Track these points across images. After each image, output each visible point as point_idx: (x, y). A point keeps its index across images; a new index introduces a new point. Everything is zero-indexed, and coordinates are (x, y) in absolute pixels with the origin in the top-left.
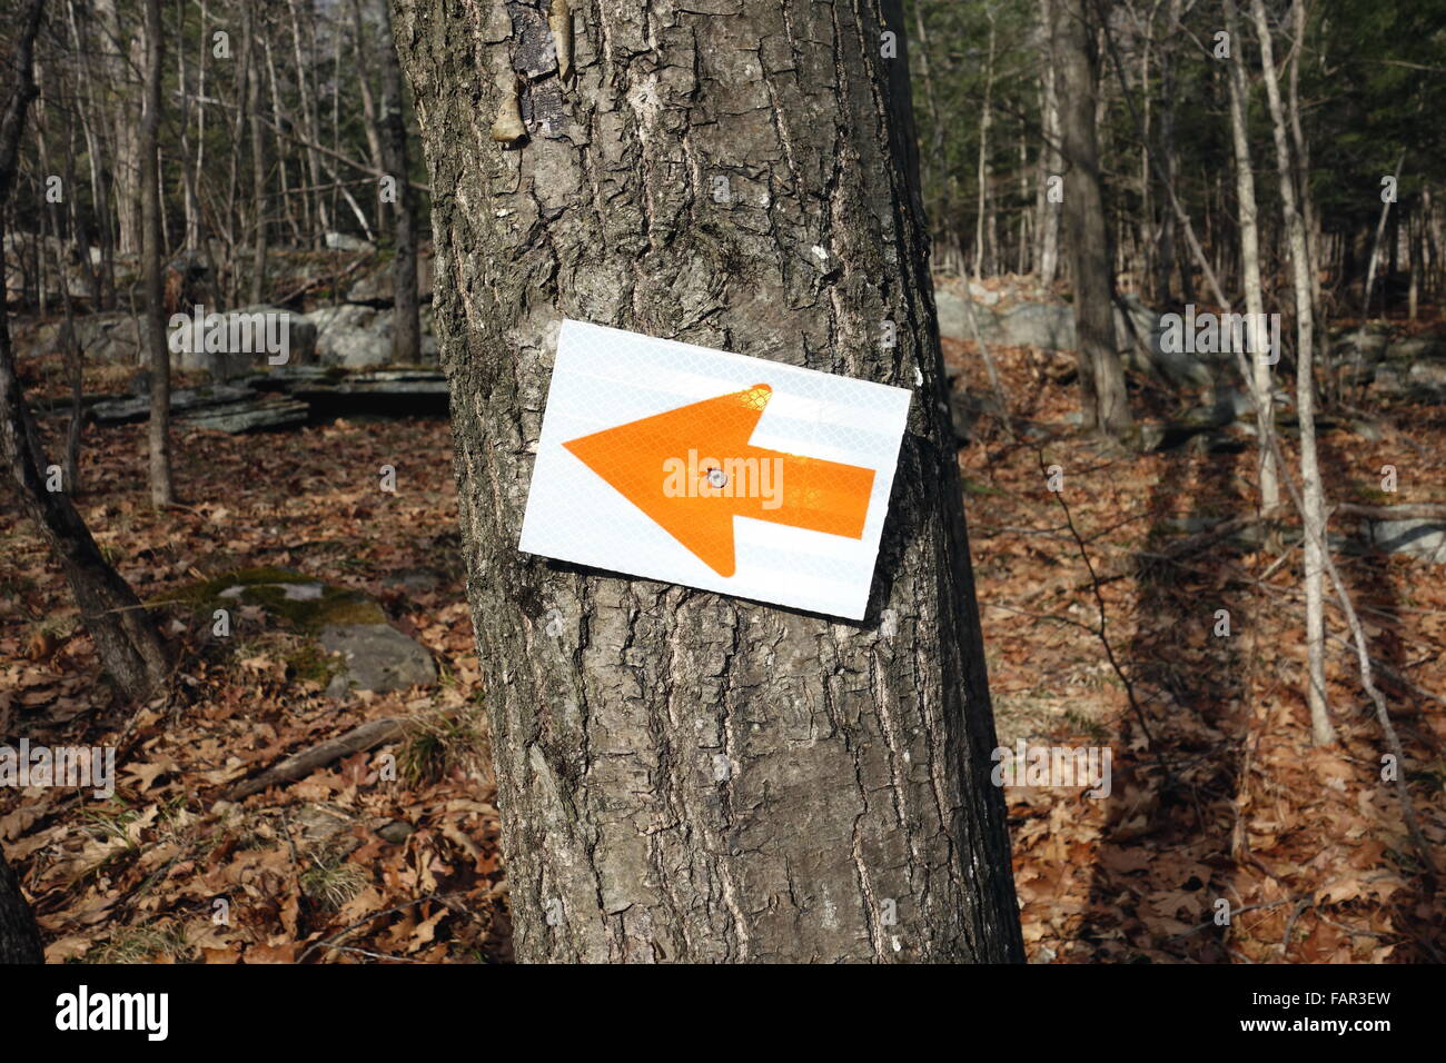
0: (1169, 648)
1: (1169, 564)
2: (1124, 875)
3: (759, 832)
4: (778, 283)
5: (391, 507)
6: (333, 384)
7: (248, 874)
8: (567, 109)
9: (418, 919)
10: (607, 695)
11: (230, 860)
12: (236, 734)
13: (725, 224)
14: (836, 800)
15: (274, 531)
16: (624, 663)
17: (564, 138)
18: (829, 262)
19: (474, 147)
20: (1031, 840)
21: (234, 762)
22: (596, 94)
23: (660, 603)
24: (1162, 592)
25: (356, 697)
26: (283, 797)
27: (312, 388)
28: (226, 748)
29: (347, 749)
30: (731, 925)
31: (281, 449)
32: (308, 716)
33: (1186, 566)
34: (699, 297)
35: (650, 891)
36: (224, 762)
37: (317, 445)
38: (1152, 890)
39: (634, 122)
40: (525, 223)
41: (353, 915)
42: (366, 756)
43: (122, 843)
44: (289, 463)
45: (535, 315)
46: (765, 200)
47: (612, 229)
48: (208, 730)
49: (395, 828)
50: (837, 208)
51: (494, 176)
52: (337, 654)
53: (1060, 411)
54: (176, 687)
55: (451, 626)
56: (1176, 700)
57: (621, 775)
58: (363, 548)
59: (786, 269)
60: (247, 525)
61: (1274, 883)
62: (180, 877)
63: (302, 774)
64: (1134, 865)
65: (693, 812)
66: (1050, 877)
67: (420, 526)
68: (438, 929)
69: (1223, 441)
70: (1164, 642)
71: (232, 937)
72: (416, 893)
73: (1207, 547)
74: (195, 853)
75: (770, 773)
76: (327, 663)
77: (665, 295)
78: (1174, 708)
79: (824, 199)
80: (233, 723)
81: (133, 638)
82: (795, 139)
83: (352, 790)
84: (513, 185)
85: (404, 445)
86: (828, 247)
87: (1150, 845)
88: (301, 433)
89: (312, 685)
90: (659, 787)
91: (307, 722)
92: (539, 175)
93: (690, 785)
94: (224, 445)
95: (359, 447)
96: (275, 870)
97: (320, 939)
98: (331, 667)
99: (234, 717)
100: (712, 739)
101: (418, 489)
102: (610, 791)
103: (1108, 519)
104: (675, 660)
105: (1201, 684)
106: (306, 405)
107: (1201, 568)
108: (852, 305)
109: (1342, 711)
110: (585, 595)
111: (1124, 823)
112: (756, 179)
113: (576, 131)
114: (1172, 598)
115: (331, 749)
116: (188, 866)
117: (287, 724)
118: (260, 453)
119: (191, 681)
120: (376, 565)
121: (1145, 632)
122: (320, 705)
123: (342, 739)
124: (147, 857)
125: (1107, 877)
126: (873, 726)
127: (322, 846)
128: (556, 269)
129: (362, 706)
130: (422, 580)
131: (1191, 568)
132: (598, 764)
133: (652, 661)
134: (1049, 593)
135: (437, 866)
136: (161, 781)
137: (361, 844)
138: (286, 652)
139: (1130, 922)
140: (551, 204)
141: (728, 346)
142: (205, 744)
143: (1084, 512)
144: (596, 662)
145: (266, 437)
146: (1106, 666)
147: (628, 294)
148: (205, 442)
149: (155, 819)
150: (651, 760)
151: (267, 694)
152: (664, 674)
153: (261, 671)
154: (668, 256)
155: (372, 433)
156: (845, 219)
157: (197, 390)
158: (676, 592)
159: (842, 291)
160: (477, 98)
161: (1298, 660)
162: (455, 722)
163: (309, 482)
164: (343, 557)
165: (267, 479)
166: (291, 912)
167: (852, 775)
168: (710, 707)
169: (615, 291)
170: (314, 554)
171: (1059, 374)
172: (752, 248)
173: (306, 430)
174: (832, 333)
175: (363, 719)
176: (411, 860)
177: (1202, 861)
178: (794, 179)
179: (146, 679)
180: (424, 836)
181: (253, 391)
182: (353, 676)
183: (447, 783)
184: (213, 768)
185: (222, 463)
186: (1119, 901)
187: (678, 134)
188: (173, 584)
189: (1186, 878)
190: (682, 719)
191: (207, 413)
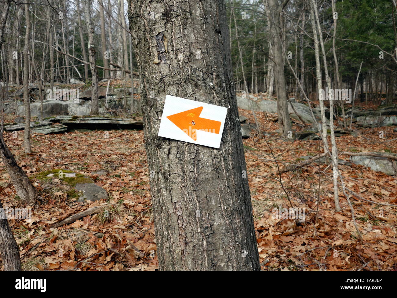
0: (300, 189)
1: (300, 167)
2: (287, 243)
3: (201, 187)
4: (204, 89)
5: (92, 154)
6: (74, 121)
7: (60, 246)
8: (167, 58)
9: (106, 255)
10: (173, 163)
11: (55, 242)
12: (54, 212)
13: (195, 79)
14: (215, 181)
15: (60, 160)
16: (176, 157)
17: (166, 63)
18: (213, 86)
19: (149, 64)
20: (264, 235)
21: (54, 219)
22: (172, 56)
23: (183, 146)
24: (298, 175)
25: (86, 202)
26: (68, 227)
27: (68, 122)
28: (51, 215)
29: (85, 215)
30: (196, 204)
31: (60, 139)
32: (73, 207)
33: (305, 168)
34: (190, 91)
35: (181, 198)
36: (51, 219)
37: (70, 137)
38: (294, 246)
39: (179, 61)
40: (159, 78)
41: (89, 255)
42: (90, 217)
43: (25, 239)
44: (62, 142)
45: (161, 94)
46: (202, 74)
47: (175, 79)
48: (46, 211)
49: (99, 234)
50: (214, 76)
51: (153, 70)
52: (80, 191)
53: (274, 129)
54: (37, 200)
55: (111, 184)
56: (302, 201)
57: (176, 177)
58: (85, 164)
59: (206, 87)
60: (52, 159)
61: (323, 243)
62: (42, 246)
63: (73, 221)
64: (290, 240)
65: (189, 184)
66: (268, 243)
67: (100, 159)
68: (112, 258)
69: (316, 137)
70: (299, 187)
71: (57, 261)
72: (106, 249)
73: (310, 163)
74: (46, 241)
75: (203, 176)
76: (78, 193)
77: (184, 91)
78: (301, 203)
79: (212, 74)
80: (53, 209)
81: (25, 186)
82: (207, 64)
83: (87, 225)
84: (157, 71)
85: (94, 138)
86: (213, 83)
87: (294, 235)
88: (65, 134)
89: (74, 199)
90: (183, 179)
91: (73, 209)
92: (162, 70)
93: (188, 179)
94: (43, 137)
95: (82, 138)
96: (68, 244)
97: (81, 260)
98: (79, 194)
99: (53, 207)
100: (192, 170)
101: (99, 149)
102: (174, 180)
103: (285, 157)
104: (186, 156)
105: (308, 198)
106: (66, 126)
107: (309, 169)
108: (217, 93)
109: (343, 204)
110: (169, 145)
111: (287, 230)
112: (200, 71)
113: (168, 62)
114: (301, 176)
115: (81, 215)
116: (44, 244)
117: (68, 209)
118: (53, 140)
119: (41, 198)
120: (89, 169)
121: (294, 185)
122: (76, 204)
123: (84, 212)
124: (32, 242)
125: (283, 243)
126: (221, 168)
127: (80, 239)
128: (165, 86)
129: (88, 204)
130: (102, 173)
131: (306, 168)
132: (172, 175)
133: (182, 156)
134: (270, 175)
135: (111, 242)
136: (34, 223)
137: (90, 238)
138: (67, 191)
139: (288, 253)
140: (164, 75)
141: (195, 100)
142: (46, 214)
143: (279, 155)
144: (171, 157)
145: (55, 135)
146: (284, 193)
147: (178, 91)
148: (38, 136)
149: (34, 233)
150: (182, 174)
151: (62, 202)
152: (184, 158)
153: (60, 195)
154: (185, 84)
155: (85, 134)
156: (216, 78)
157: (35, 122)
158: (186, 143)
159: (215, 91)
160: (150, 56)
161: (333, 191)
162: (114, 207)
163: (68, 147)
164: (80, 167)
165: (56, 146)
166: (73, 254)
167: (217, 177)
168: (192, 164)
169: (176, 90)
170: (72, 166)
171: (274, 119)
172: (200, 83)
173: (66, 133)
174: (214, 98)
175: (88, 207)
176: (104, 241)
177: (306, 239)
178: (207, 71)
179: (29, 197)
180: (107, 235)
181: (51, 122)
182: (85, 197)
183: (112, 223)
184: (48, 220)
185: (43, 142)
186: (285, 248)
187: (186, 63)
188: (32, 174)
189: (302, 243)
190: (187, 166)
191: (38, 129)
